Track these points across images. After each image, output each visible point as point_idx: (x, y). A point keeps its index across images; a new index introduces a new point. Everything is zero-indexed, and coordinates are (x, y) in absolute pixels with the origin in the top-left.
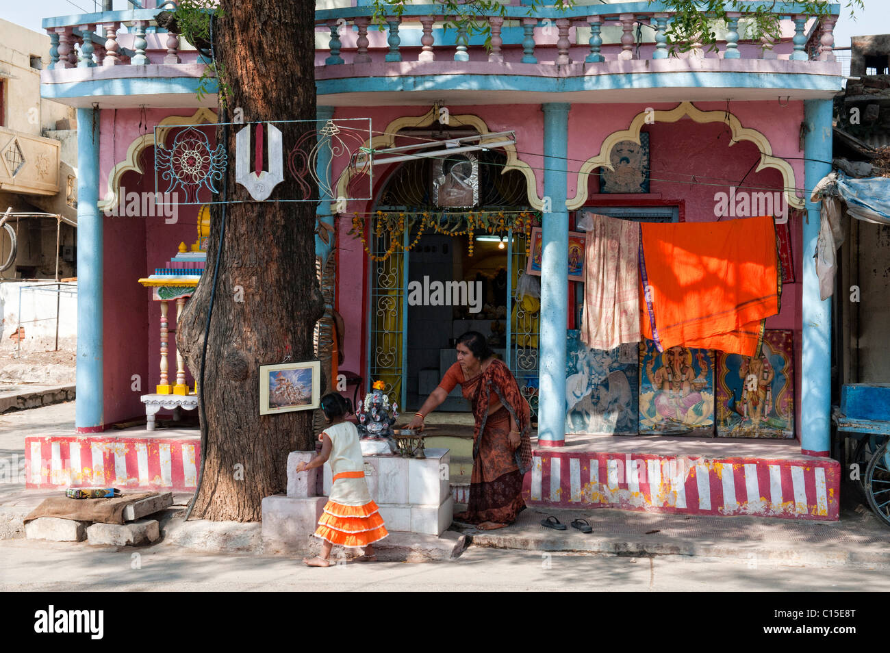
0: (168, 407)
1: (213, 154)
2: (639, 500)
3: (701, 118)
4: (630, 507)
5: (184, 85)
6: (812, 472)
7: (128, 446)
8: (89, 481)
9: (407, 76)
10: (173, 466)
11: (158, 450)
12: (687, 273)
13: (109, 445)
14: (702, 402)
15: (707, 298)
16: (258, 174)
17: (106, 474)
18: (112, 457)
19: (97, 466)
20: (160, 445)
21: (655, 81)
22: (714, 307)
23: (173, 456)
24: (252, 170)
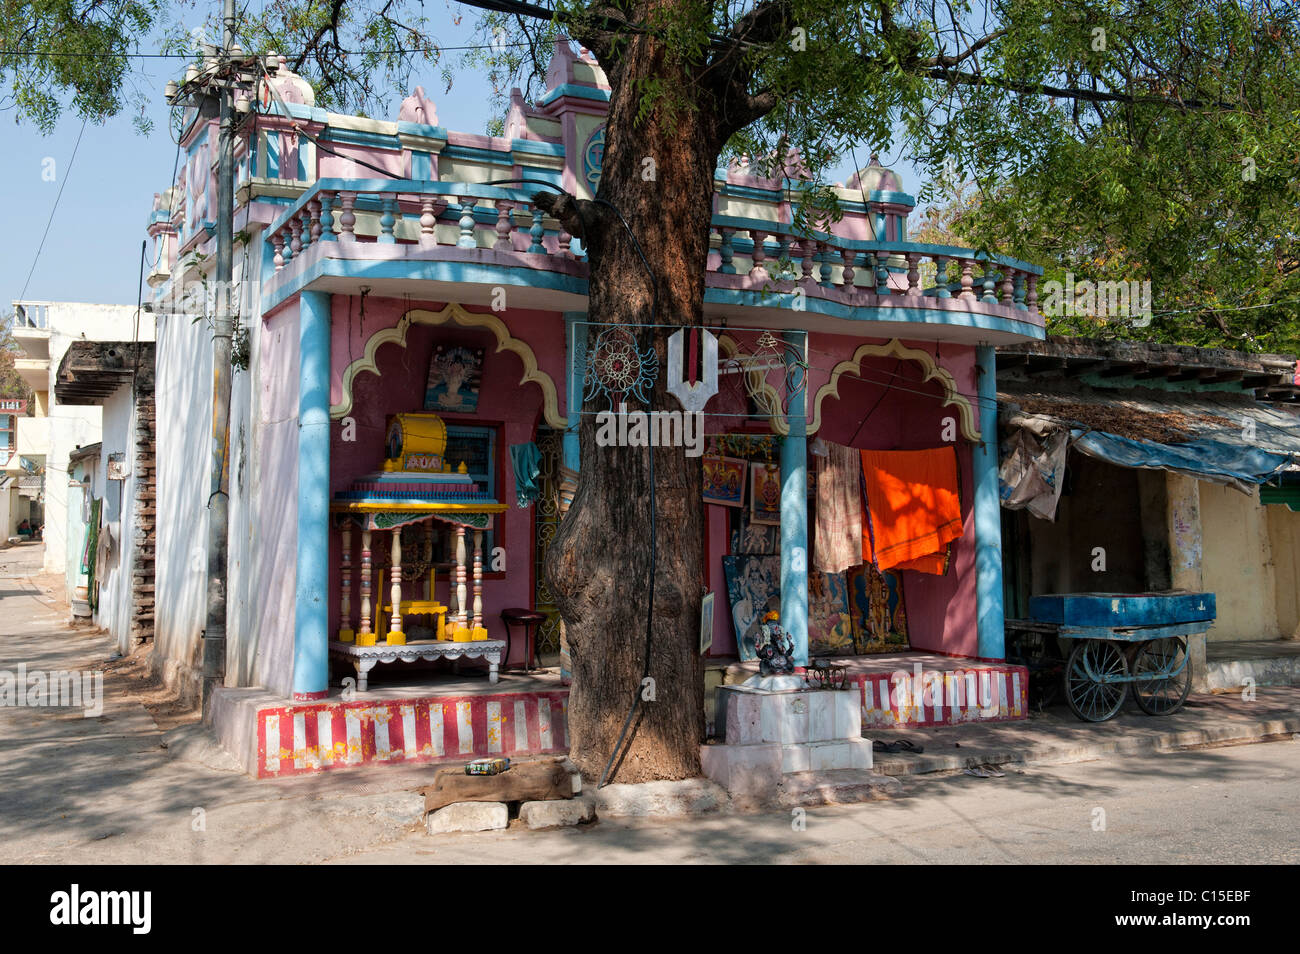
0: (385, 661)
1: (643, 359)
2: (889, 719)
3: (905, 354)
4: (885, 726)
5: (523, 277)
6: (1011, 676)
7: (392, 711)
8: (342, 759)
9: (747, 290)
10: (445, 731)
11: (428, 711)
12: (898, 500)
13: (368, 711)
14: (841, 622)
15: (914, 521)
16: (692, 384)
17: (363, 748)
18: (371, 725)
19: (353, 739)
20: (431, 706)
21: (944, 319)
22: (920, 531)
23: (445, 718)
24: (685, 379)
